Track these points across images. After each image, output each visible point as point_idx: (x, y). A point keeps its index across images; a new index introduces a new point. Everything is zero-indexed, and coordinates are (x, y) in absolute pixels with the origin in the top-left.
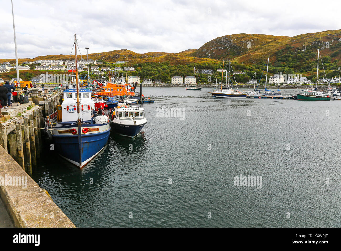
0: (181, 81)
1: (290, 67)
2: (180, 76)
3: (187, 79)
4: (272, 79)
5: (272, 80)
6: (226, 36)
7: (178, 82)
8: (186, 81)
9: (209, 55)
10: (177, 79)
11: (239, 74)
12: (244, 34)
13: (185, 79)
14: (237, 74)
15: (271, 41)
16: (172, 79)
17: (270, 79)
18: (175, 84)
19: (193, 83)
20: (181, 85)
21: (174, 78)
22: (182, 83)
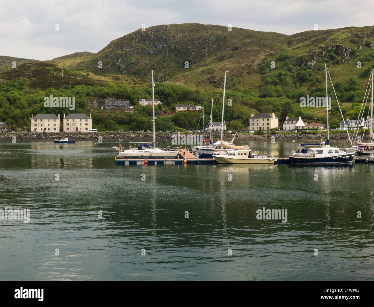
0: (55, 125)
1: (288, 97)
2: (53, 115)
3: (71, 121)
4: (255, 120)
5: (255, 124)
6: (158, 27)
7: (47, 127)
8: (68, 127)
9: (123, 66)
10: (46, 122)
11: (186, 109)
12: (198, 25)
13: (65, 121)
14: (182, 109)
15: (251, 42)
16: (33, 121)
17: (251, 120)
18: (41, 134)
19: (84, 131)
20: (55, 136)
21: (39, 118)
22: (58, 130)
